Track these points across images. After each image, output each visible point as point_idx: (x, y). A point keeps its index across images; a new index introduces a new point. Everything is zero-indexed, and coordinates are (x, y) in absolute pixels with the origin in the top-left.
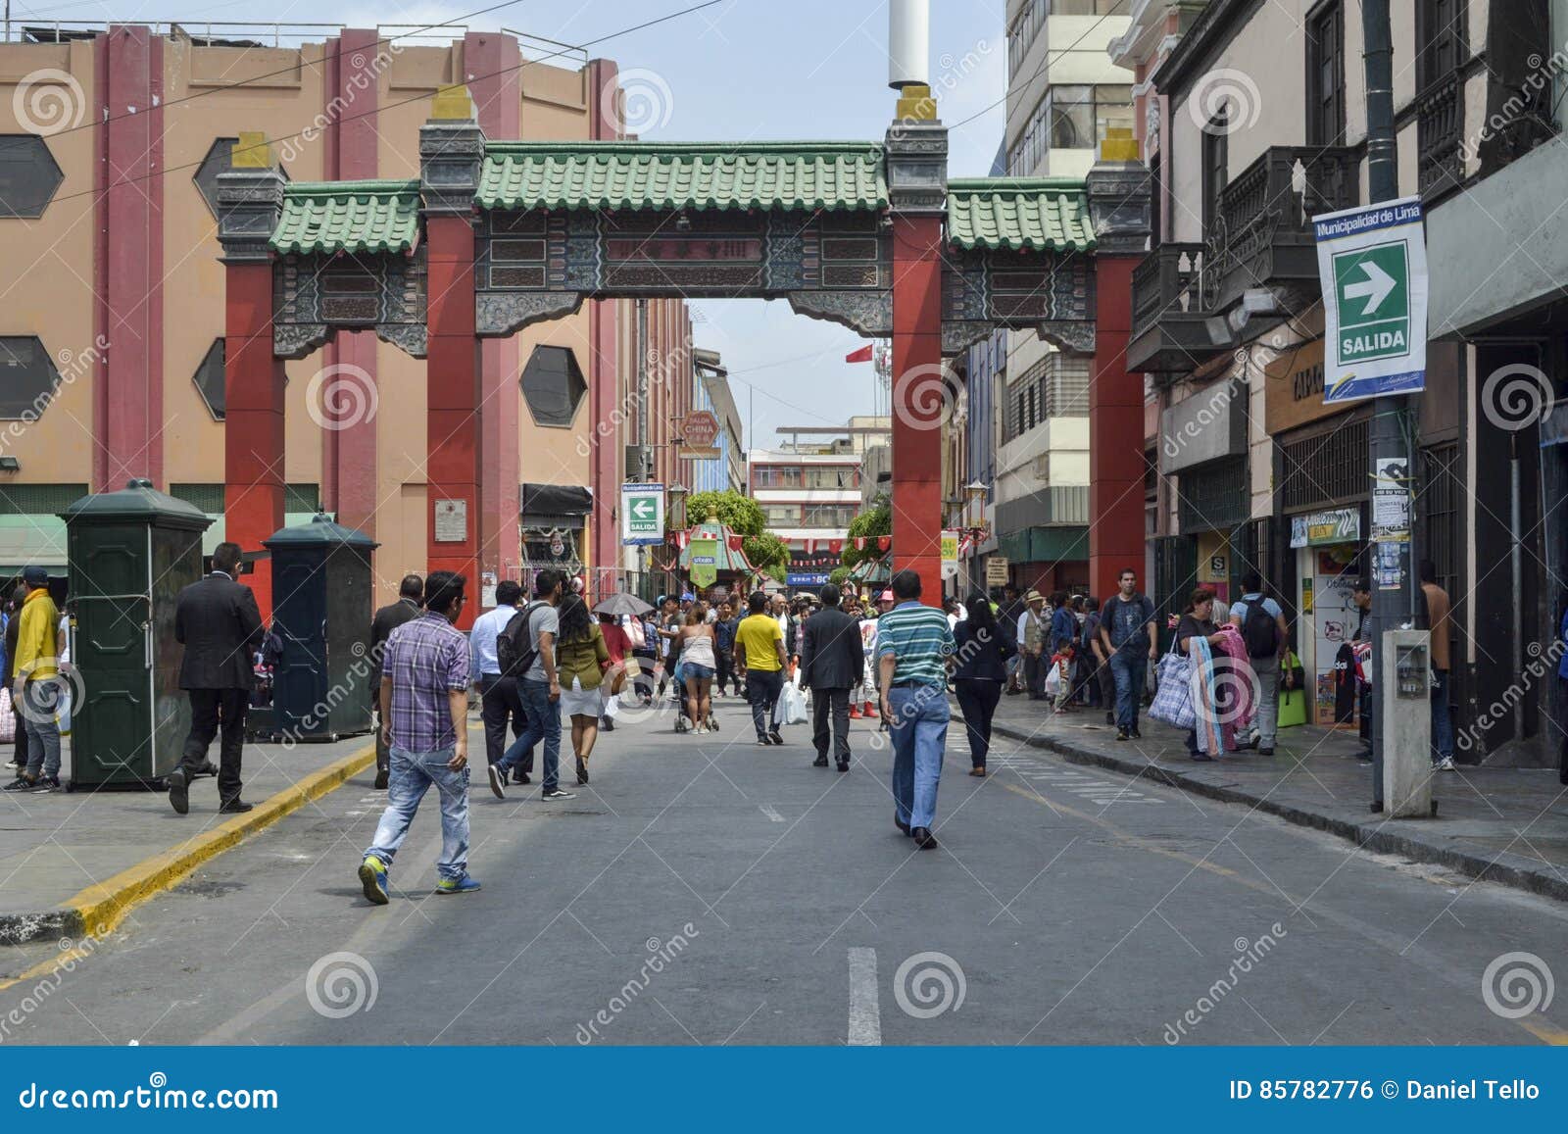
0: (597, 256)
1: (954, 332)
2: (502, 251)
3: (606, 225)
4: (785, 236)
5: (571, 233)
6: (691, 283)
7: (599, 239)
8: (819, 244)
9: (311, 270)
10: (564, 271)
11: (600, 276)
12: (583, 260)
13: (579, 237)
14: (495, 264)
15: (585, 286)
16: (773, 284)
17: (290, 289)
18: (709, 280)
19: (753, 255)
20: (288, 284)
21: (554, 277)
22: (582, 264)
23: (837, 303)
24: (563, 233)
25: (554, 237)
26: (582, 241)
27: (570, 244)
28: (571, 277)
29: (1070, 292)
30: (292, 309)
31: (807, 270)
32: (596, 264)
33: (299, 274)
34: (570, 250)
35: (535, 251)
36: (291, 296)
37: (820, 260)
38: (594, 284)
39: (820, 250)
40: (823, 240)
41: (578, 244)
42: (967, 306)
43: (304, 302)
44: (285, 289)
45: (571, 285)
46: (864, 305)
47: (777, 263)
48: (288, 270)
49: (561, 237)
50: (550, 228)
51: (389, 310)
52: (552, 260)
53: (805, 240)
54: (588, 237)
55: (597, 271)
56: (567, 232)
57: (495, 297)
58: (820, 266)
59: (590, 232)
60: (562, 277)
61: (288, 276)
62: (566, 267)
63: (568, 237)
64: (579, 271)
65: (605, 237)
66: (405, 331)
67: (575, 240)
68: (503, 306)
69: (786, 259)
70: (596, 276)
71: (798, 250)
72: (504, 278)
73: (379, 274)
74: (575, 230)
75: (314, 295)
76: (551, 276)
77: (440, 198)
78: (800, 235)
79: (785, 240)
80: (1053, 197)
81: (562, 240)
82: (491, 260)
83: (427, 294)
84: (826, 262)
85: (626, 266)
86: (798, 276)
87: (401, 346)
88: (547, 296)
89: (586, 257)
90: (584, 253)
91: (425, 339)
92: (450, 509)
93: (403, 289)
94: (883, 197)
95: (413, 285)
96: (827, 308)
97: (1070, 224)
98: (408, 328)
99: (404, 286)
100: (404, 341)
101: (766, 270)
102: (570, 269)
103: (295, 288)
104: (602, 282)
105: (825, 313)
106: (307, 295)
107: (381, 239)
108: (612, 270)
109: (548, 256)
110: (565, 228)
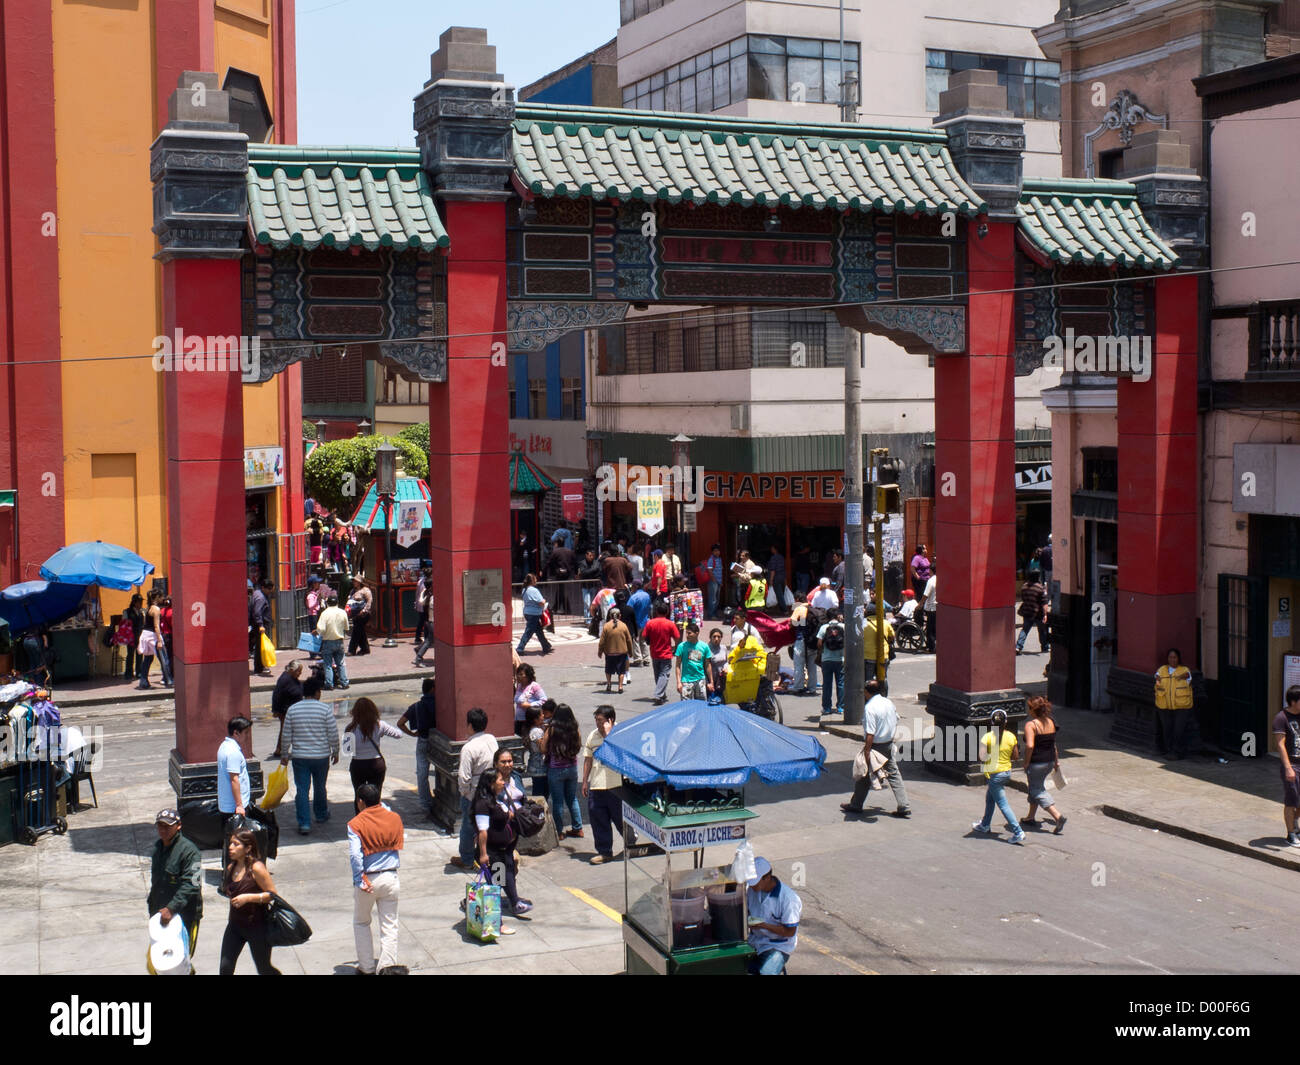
0: (652, 258)
1: (1022, 353)
2: (539, 247)
3: (662, 218)
4: (858, 239)
5: (622, 227)
6: (757, 293)
7: (654, 235)
8: (891, 248)
9: (292, 267)
10: (613, 275)
11: (656, 283)
12: (634, 261)
14: (529, 264)
15: (640, 295)
16: (847, 295)
17: (263, 292)
18: (777, 289)
19: (824, 259)
20: (261, 286)
21: (602, 282)
22: (636, 266)
23: (909, 318)
24: (611, 226)
25: (600, 230)
26: (633, 237)
27: (618, 241)
28: (621, 282)
29: (1131, 309)
30: (268, 319)
31: (883, 280)
32: (651, 267)
33: (275, 273)
34: (618, 248)
35: (576, 248)
36: (264, 302)
37: (894, 269)
38: (650, 293)
39: (892, 255)
40: (897, 244)
41: (629, 240)
42: (1038, 324)
43: (283, 310)
44: (256, 292)
45: (623, 292)
46: (937, 321)
47: (849, 271)
48: (261, 265)
49: (607, 231)
50: (596, 220)
51: (398, 321)
52: (598, 260)
53: (878, 243)
55: (653, 275)
56: (617, 226)
57: (528, 305)
58: (895, 275)
59: (644, 227)
60: (611, 283)
61: (260, 275)
62: (616, 271)
63: (618, 231)
64: (632, 276)
65: (661, 232)
66: (417, 349)
67: (625, 236)
68: (539, 317)
69: (859, 266)
70: (652, 283)
71: (871, 255)
72: (542, 283)
73: (384, 274)
74: (628, 223)
75: (297, 302)
76: (598, 281)
77: (465, 177)
78: (869, 239)
79: (858, 243)
80: (1107, 203)
81: (610, 236)
82: (525, 259)
83: (446, 301)
84: (901, 271)
85: (686, 270)
86: (872, 287)
87: (411, 368)
88: (592, 307)
89: (638, 258)
90: (635, 253)
91: (442, 360)
92: (483, 582)
93: (414, 294)
94: (980, 201)
95: (428, 289)
96: (902, 326)
97: (1138, 236)
98: (422, 347)
99: (416, 291)
100: (415, 362)
101: (838, 279)
102: (621, 273)
103: (270, 292)
104: (659, 290)
105: (898, 330)
106: (287, 301)
107: (404, 231)
108: (669, 275)
109: (594, 256)
110: (612, 220)
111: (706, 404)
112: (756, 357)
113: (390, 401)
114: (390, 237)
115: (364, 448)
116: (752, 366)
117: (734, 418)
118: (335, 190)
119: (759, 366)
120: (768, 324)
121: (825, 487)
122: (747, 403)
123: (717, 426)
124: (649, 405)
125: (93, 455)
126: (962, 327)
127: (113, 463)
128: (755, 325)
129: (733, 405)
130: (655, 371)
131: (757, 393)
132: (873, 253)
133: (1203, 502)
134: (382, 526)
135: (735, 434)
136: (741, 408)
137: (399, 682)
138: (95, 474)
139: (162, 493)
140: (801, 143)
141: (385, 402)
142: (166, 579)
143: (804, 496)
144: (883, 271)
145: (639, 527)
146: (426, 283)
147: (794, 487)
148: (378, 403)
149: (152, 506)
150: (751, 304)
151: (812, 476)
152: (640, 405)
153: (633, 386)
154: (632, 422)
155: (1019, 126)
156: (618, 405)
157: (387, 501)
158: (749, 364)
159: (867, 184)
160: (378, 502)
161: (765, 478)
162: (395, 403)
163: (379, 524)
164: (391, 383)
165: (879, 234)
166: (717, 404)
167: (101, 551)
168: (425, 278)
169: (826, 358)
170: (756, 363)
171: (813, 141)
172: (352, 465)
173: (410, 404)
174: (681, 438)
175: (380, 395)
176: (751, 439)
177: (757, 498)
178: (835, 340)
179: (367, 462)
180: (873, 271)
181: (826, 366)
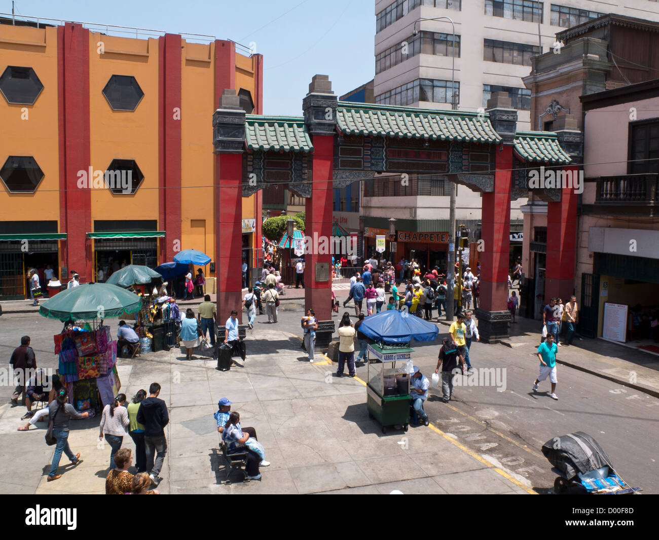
0: (384, 156)
1: (514, 193)
2: (344, 152)
3: (388, 142)
4: (456, 151)
5: (374, 145)
7: (385, 148)
8: (468, 155)
9: (260, 157)
10: (370, 162)
11: (385, 165)
12: (377, 157)
13: (375, 147)
14: (341, 158)
15: (379, 169)
16: (452, 170)
17: (250, 165)
18: (427, 168)
19: (444, 158)
20: (249, 163)
21: (366, 164)
22: (377, 159)
23: (474, 179)
24: (370, 145)
25: (366, 146)
26: (377, 149)
27: (372, 150)
28: (373, 164)
31: (465, 166)
32: (383, 159)
33: (254, 159)
34: (372, 153)
35: (358, 152)
36: (250, 169)
37: (469, 162)
38: (383, 168)
39: (468, 157)
40: (470, 153)
41: (376, 150)
42: (520, 182)
43: (256, 171)
44: (247, 165)
45: (373, 168)
46: (484, 180)
47: (453, 162)
48: (249, 156)
49: (369, 146)
50: (365, 143)
51: (295, 177)
52: (365, 157)
53: (463, 153)
54: (380, 147)
56: (372, 145)
57: (340, 172)
58: (469, 164)
59: (381, 145)
60: (369, 165)
61: (249, 160)
62: (371, 161)
63: (372, 147)
64: (377, 162)
65: (387, 148)
67: (375, 148)
68: (344, 176)
69: (456, 161)
70: (383, 165)
71: (461, 157)
72: (345, 164)
73: (291, 160)
74: (375, 144)
75: (261, 169)
76: (365, 164)
77: (319, 127)
78: (460, 151)
79: (456, 153)
80: (547, 140)
81: (369, 148)
82: (340, 156)
83: (312, 170)
84: (472, 163)
85: (395, 161)
86: (461, 168)
87: (300, 193)
88: (363, 173)
89: (379, 156)
90: (378, 154)
91: (310, 190)
92: (322, 267)
93: (301, 167)
94: (501, 138)
95: (306, 165)
96: (471, 182)
97: (557, 152)
98: (303, 185)
99: (302, 166)
100: (301, 191)
101: (449, 165)
102: (373, 161)
103: (252, 165)
104: (386, 168)
105: (469, 183)
106: (257, 169)
107: (298, 145)
108: (390, 162)
109: (364, 155)
110: (371, 143)
111: (401, 208)
112: (419, 192)
113: (292, 204)
114: (293, 147)
115: (283, 220)
116: (418, 195)
117: (411, 213)
118: (275, 131)
119: (420, 195)
120: (423, 180)
121: (442, 238)
122: (415, 208)
123: (405, 215)
124: (381, 208)
125: (191, 220)
126: (492, 183)
127: (198, 223)
128: (419, 181)
129: (411, 208)
130: (384, 196)
131: (419, 204)
132: (462, 156)
133: (577, 248)
134: (288, 247)
135: (411, 218)
136: (413, 209)
137: (293, 300)
138: (192, 226)
139: (214, 233)
140: (437, 117)
141: (290, 204)
142: (215, 263)
143: (435, 241)
144: (465, 163)
145: (377, 249)
146: (306, 163)
147: (431, 237)
148: (288, 205)
149: (211, 238)
150: (418, 173)
151: (438, 234)
152: (378, 208)
153: (376, 201)
154: (375, 213)
155: (516, 112)
156: (371, 207)
157: (290, 238)
158: (416, 194)
159: (460, 132)
160: (287, 238)
161: (421, 234)
162: (294, 205)
163: (287, 246)
164: (293, 198)
165: (464, 149)
166: (405, 208)
167: (193, 253)
168: (305, 162)
169: (444, 193)
170: (419, 194)
171: (442, 116)
172: (279, 225)
173: (299, 205)
174: (392, 219)
175: (289, 202)
176: (416, 220)
177: (418, 241)
178: (447, 187)
179: (284, 225)
180: (461, 162)
181: (444, 195)
